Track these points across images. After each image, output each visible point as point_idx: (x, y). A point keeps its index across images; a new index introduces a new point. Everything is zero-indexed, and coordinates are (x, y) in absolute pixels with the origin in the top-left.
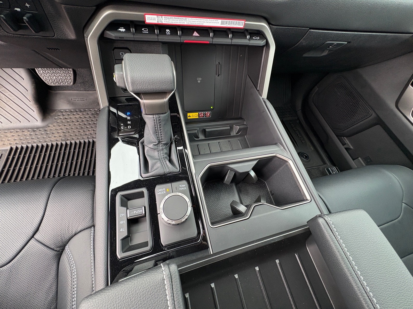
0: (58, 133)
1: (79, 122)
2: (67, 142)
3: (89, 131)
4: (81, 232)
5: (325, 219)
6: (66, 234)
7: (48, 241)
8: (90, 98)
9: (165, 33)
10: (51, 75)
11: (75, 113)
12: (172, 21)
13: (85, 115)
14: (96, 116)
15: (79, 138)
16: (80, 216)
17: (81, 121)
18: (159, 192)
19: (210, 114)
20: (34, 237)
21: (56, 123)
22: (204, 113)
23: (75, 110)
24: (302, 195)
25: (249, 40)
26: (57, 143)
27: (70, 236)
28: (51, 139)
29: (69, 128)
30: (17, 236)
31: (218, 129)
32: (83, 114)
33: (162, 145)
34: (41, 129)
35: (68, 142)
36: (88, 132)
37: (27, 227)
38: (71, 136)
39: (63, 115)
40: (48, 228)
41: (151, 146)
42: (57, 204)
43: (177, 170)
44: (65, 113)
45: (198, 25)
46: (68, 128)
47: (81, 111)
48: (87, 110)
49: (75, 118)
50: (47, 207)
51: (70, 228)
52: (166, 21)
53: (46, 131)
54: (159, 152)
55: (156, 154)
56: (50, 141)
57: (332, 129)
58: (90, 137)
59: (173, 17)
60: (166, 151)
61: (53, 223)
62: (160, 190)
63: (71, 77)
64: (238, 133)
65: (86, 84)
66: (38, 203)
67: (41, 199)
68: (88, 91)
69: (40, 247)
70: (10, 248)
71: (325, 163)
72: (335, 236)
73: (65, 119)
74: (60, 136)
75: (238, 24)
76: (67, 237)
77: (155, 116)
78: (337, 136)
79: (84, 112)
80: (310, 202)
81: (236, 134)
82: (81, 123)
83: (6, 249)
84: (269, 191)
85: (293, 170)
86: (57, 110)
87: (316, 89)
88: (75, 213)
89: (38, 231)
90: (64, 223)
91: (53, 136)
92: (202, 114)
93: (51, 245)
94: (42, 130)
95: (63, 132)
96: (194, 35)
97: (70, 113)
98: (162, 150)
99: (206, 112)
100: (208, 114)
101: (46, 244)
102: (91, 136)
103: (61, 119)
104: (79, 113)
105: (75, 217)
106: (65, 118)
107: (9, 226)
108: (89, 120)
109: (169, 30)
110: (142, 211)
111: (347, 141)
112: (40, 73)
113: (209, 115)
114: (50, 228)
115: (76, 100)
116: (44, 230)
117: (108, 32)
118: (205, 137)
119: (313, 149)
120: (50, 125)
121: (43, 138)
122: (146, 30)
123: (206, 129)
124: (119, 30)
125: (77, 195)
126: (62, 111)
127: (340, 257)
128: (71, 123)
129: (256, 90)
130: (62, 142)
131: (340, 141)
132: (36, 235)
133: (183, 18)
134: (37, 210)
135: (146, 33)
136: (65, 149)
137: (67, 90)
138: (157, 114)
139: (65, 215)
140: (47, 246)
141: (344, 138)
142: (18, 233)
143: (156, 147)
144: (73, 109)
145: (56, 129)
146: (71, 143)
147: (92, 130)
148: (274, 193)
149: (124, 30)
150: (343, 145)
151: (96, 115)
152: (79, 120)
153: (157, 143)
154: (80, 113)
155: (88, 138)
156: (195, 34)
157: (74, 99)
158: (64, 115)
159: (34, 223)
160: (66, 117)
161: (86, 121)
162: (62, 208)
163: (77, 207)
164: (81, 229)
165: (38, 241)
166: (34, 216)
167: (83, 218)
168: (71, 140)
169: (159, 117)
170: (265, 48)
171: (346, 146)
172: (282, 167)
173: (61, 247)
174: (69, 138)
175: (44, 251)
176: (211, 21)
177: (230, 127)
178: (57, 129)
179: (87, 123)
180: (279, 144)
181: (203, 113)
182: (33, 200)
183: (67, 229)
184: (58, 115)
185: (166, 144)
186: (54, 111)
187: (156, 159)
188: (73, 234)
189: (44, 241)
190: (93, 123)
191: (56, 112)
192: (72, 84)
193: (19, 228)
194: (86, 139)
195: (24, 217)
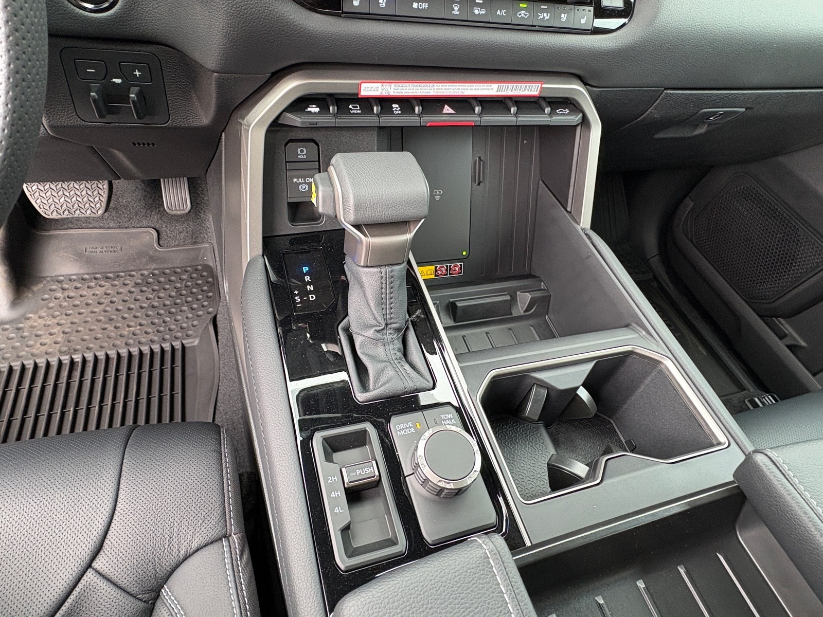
0: (51, 334)
1: (103, 306)
2: (74, 357)
3: (129, 326)
4: (199, 552)
5: (766, 455)
6: (166, 557)
7: (126, 575)
8: (132, 244)
9: (390, 111)
10: (56, 195)
11: (92, 284)
12: (407, 91)
13: (117, 287)
14: (145, 289)
15: (106, 344)
16: (195, 511)
17: (109, 303)
18: (401, 429)
19: (461, 268)
20: (93, 565)
21: (45, 309)
22: (447, 266)
23: (93, 276)
24: (706, 436)
25: (550, 114)
26: (49, 360)
27: (173, 561)
28: (34, 350)
29: (78, 322)
30: (57, 563)
31: (485, 302)
32: (113, 285)
33: (391, 331)
34: (7, 326)
35: (78, 358)
36: (127, 329)
37: (79, 541)
38: (83, 340)
39: (63, 289)
40: (123, 542)
41: (370, 333)
42: (141, 483)
43: (429, 384)
44: (68, 284)
45: (455, 94)
46: (75, 320)
47: (107, 278)
48: (122, 274)
49: (94, 295)
50: (120, 492)
51: (174, 541)
52: (396, 91)
53: (21, 331)
54: (387, 347)
55: (380, 351)
56: (30, 356)
57: (747, 300)
58: (131, 341)
59: (411, 84)
60: (399, 345)
61: (136, 531)
62: (401, 426)
63: (101, 198)
64: (529, 311)
65: (123, 212)
66: (99, 484)
67: (105, 473)
68: (126, 228)
69: (108, 592)
70: (42, 594)
71: (742, 388)
72: (792, 485)
73: (67, 299)
74: (56, 343)
75: (529, 89)
76: (167, 564)
77: (383, 270)
78: (761, 316)
79: (115, 280)
80: (726, 448)
81: (524, 312)
82: (107, 309)
83: (33, 596)
84: (624, 441)
85: (676, 381)
86: (47, 277)
87: (689, 204)
88: (184, 505)
89: (102, 552)
90: (160, 530)
91: (38, 344)
92: (443, 270)
93: (131, 585)
94: (11, 329)
95: (64, 333)
96: (444, 112)
97: (80, 283)
98: (392, 341)
99: (453, 265)
100: (457, 267)
101: (120, 582)
102: (134, 341)
103: (59, 299)
104: (103, 283)
105: (186, 515)
106: (69, 297)
107: (38, 538)
108: (127, 298)
109: (397, 106)
110: (372, 469)
111: (787, 328)
112: (30, 190)
113: (457, 269)
114: (129, 542)
115: (95, 250)
116: (115, 549)
117: (288, 115)
118: (455, 321)
119: (705, 353)
120: (31, 315)
121: (12, 348)
122: (357, 107)
123: (457, 303)
124: (309, 109)
125: (184, 461)
126: (62, 278)
127: (810, 523)
128: (82, 308)
129: (565, 213)
130: (61, 358)
131: (772, 329)
132: (97, 560)
133: (428, 84)
134: (99, 499)
135: (357, 114)
136: (70, 376)
137: (76, 227)
138: (388, 265)
139: (163, 510)
140: (122, 589)
141: (779, 321)
142: (58, 556)
143: (380, 336)
144: (87, 274)
145: (45, 325)
146: (84, 360)
147: (136, 323)
148: (637, 446)
149: (317, 110)
150: (781, 339)
151: (145, 286)
152: (103, 300)
153: (382, 328)
154: (106, 282)
155: (126, 344)
156: (447, 109)
157: (91, 250)
158: (66, 290)
159: (93, 530)
160: (72, 294)
161: (121, 301)
162: (154, 493)
163: (187, 490)
164: (199, 543)
165: (100, 574)
166: (94, 513)
167: (202, 517)
168: (85, 352)
169: (392, 271)
170: (578, 129)
171: (789, 341)
172: (649, 378)
173: (152, 591)
174: (79, 347)
175: (117, 601)
176: (479, 87)
177: (511, 296)
178: (49, 325)
179: (125, 307)
180: (634, 325)
181: (444, 265)
182: (88, 477)
183: (167, 544)
184: (51, 290)
185: (398, 330)
186: (40, 279)
187: (383, 361)
188: (181, 557)
189: (116, 576)
190: (138, 307)
191: (45, 282)
192: (100, 212)
193: (60, 544)
194: (121, 348)
195: (71, 516)
